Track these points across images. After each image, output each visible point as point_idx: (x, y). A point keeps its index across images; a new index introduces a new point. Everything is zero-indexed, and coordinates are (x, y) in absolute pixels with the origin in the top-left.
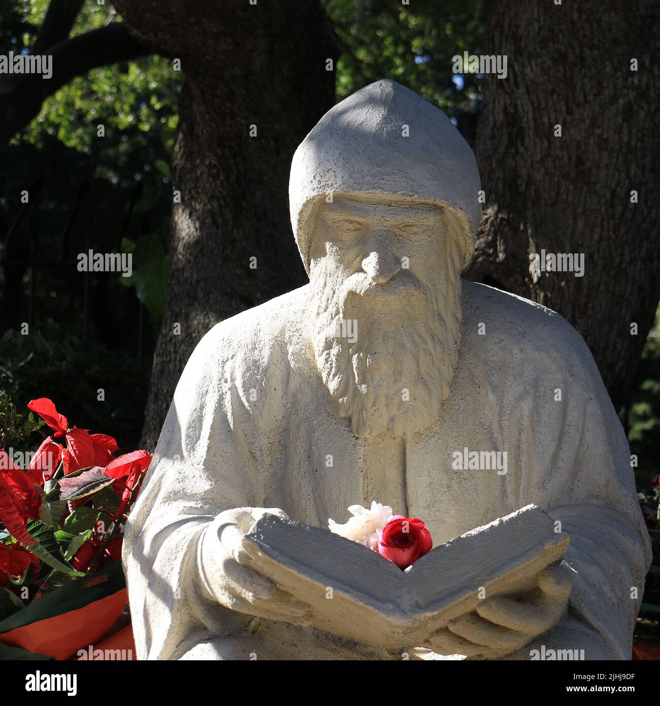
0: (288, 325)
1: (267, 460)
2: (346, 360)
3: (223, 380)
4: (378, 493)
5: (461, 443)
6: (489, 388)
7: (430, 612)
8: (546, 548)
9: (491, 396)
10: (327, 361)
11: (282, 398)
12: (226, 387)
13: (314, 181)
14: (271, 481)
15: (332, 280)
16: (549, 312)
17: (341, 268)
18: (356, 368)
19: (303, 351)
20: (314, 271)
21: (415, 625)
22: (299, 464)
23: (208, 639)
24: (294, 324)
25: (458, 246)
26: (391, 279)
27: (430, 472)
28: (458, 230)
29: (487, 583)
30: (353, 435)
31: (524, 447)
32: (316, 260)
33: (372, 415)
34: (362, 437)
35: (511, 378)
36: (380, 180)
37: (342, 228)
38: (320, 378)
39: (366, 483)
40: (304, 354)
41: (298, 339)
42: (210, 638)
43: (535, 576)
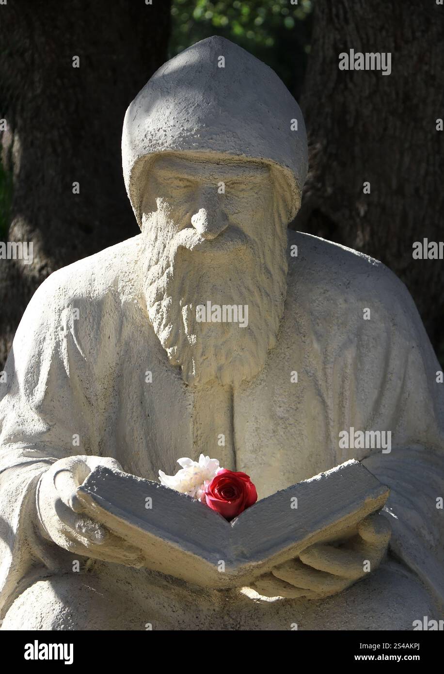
0: (121, 275)
1: (102, 405)
2: (176, 311)
3: (59, 328)
4: (207, 437)
5: (287, 390)
6: (313, 337)
7: (255, 561)
8: (366, 501)
9: (316, 346)
10: (158, 311)
11: (116, 345)
12: (62, 334)
13: (145, 139)
14: (105, 424)
15: (162, 235)
16: (372, 261)
17: (171, 224)
18: (186, 319)
19: (136, 301)
20: (146, 225)
21: (241, 574)
22: (132, 409)
23: (47, 577)
24: (127, 274)
25: (284, 201)
26: (219, 235)
27: (256, 418)
28: (285, 187)
29: (310, 534)
30: (182, 382)
31: (347, 393)
32: (147, 215)
33: (201, 364)
34: (192, 385)
35: (336, 328)
36: (209, 139)
37: (172, 185)
38: (152, 327)
39: (195, 428)
40: (137, 303)
41: (131, 289)
42: (49, 575)
43: (356, 525)
